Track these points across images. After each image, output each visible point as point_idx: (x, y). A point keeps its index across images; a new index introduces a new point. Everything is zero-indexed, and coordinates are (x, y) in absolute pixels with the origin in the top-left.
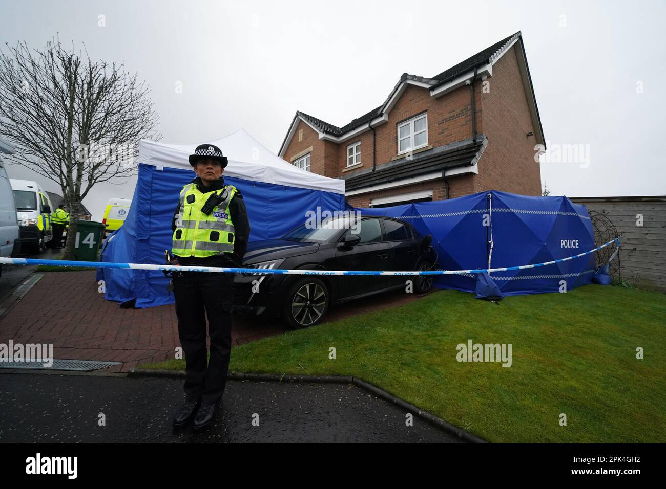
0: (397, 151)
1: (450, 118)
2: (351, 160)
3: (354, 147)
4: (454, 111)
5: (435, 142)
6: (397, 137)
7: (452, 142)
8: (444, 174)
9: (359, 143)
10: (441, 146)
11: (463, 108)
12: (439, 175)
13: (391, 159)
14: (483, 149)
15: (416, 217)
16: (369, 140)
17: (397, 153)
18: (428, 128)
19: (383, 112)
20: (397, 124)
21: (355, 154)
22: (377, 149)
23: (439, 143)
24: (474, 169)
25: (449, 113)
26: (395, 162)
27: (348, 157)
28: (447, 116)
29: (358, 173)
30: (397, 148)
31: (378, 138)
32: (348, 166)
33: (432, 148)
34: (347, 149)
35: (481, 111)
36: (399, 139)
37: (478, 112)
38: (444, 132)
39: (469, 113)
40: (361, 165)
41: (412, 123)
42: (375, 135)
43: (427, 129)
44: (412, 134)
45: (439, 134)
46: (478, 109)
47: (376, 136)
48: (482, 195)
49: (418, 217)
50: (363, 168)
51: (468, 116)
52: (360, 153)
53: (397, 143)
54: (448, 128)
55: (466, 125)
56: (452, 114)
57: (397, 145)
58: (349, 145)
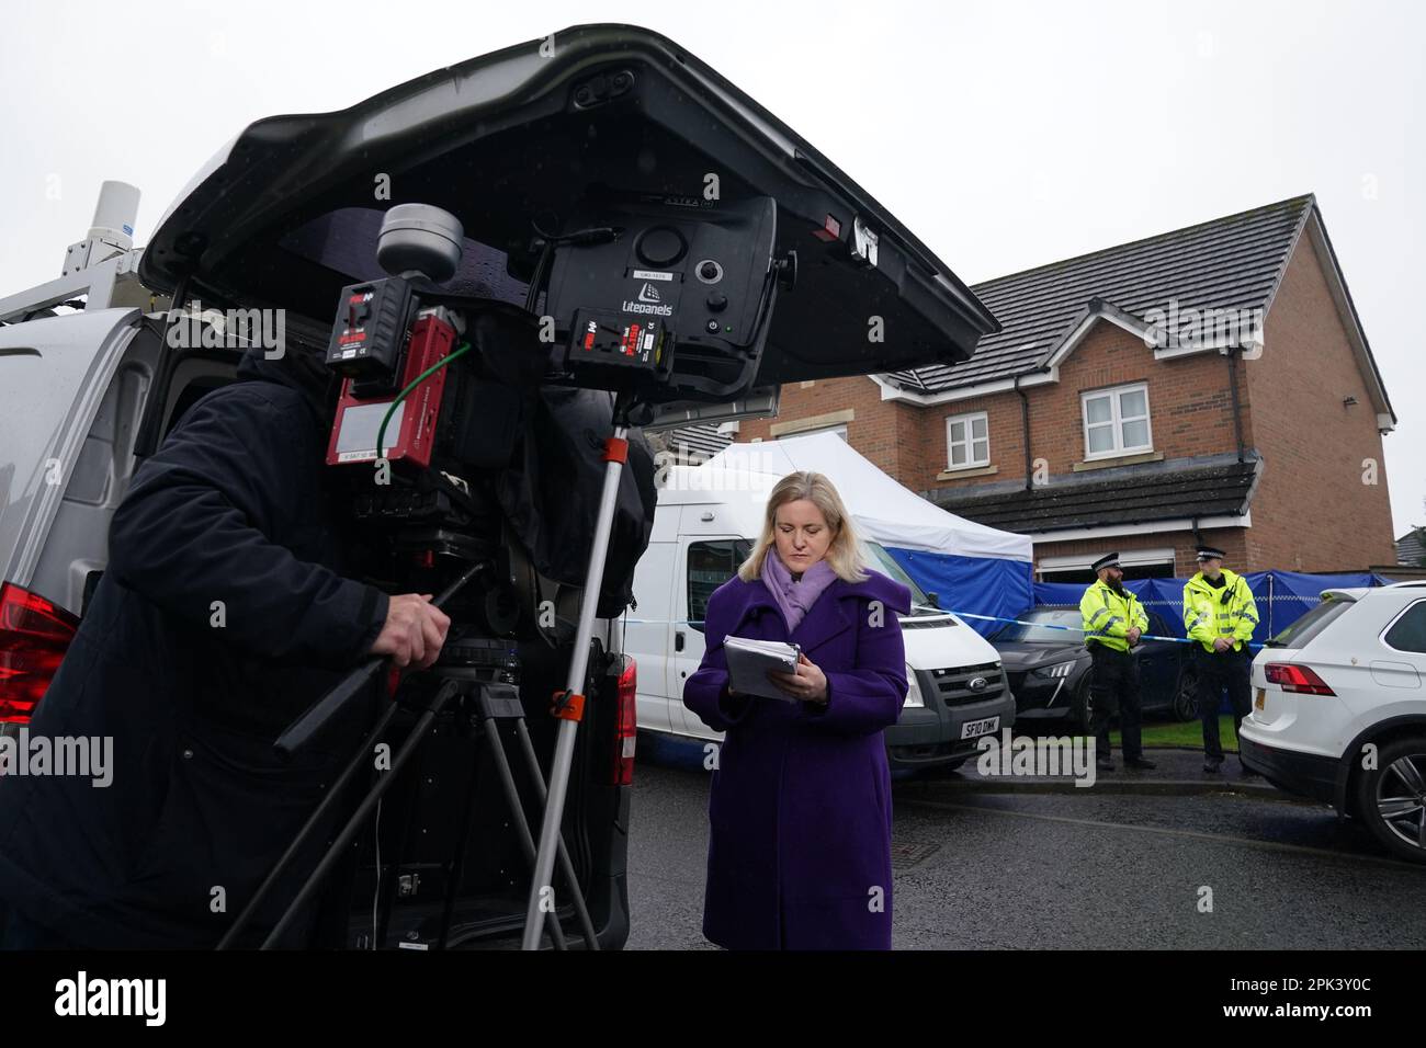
0: (1083, 451)
1: (1193, 406)
2: (959, 454)
3: (967, 421)
4: (1200, 395)
5: (1168, 448)
6: (1081, 420)
7: (1200, 453)
8: (1195, 525)
9: (983, 416)
10: (1179, 457)
11: (1216, 393)
12: (1187, 525)
13: (1072, 466)
14: (1256, 483)
15: (1156, 603)
16: (1012, 414)
17: (1084, 456)
18: (1152, 417)
19: (1050, 365)
20: (1080, 392)
21: (969, 441)
22: (1034, 439)
23: (1176, 451)
24: (1245, 521)
25: (1191, 396)
26: (1082, 476)
27: (950, 444)
28: (1188, 401)
29: (983, 487)
30: (1083, 443)
31: (1034, 414)
32: (952, 466)
33: (1161, 458)
34: (945, 423)
35: (1249, 406)
36: (1087, 426)
37: (1243, 407)
38: (1183, 431)
39: (1229, 405)
40: (993, 470)
41: (1114, 396)
42: (1027, 406)
43: (1148, 416)
44: (1117, 421)
45: (1174, 433)
46: (1243, 401)
47: (1031, 408)
48: (1259, 576)
49: (1163, 603)
50: (997, 478)
51: (1228, 410)
52: (987, 439)
53: (1082, 433)
54: (1190, 425)
55: (1223, 425)
56: (1197, 400)
57: (1083, 437)
58: (951, 415)
